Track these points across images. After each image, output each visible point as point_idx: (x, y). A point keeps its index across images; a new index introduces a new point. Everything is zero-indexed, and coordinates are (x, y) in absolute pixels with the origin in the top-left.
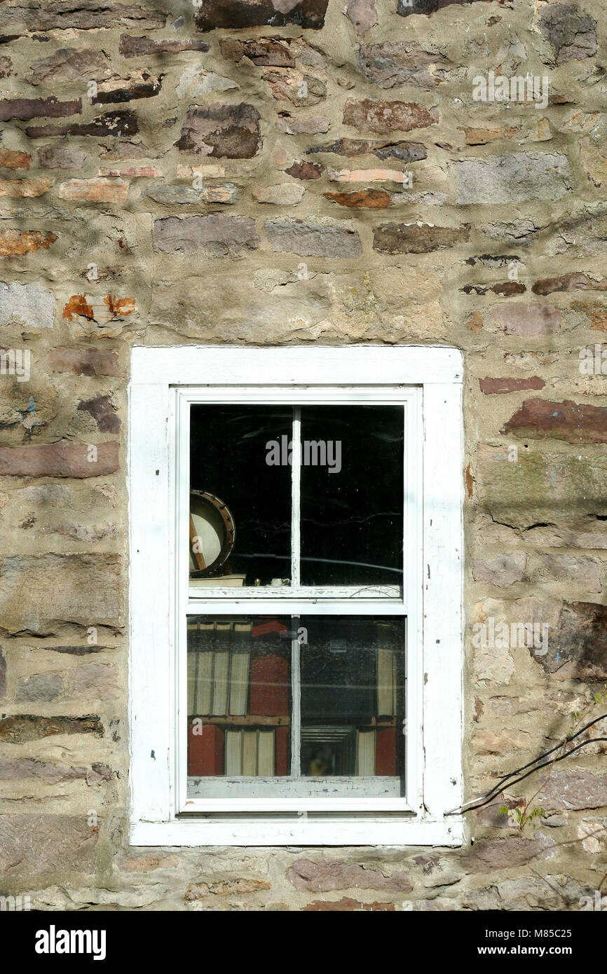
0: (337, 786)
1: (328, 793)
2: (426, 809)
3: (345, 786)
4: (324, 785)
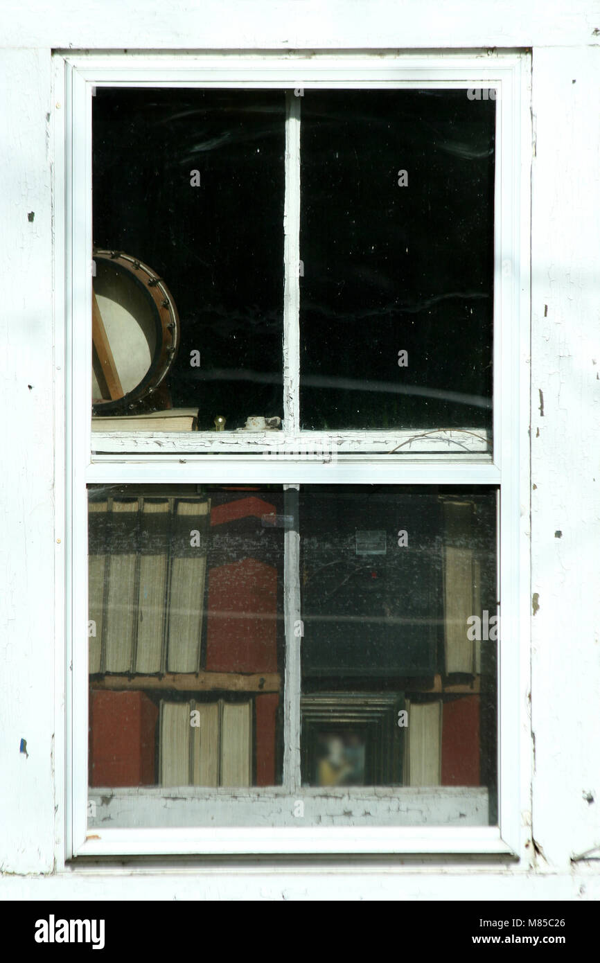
0: (369, 805)
1: (352, 819)
2: (536, 849)
3: (383, 805)
4: (346, 803)
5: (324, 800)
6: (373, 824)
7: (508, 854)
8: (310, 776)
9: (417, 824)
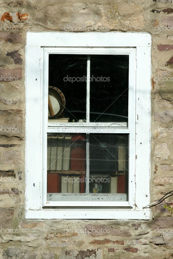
0: (103, 197)
1: (99, 200)
2: (136, 206)
3: (106, 197)
4: (98, 197)
5: (94, 196)
6: (104, 201)
7: (130, 207)
8: (91, 191)
9: (112, 201)
